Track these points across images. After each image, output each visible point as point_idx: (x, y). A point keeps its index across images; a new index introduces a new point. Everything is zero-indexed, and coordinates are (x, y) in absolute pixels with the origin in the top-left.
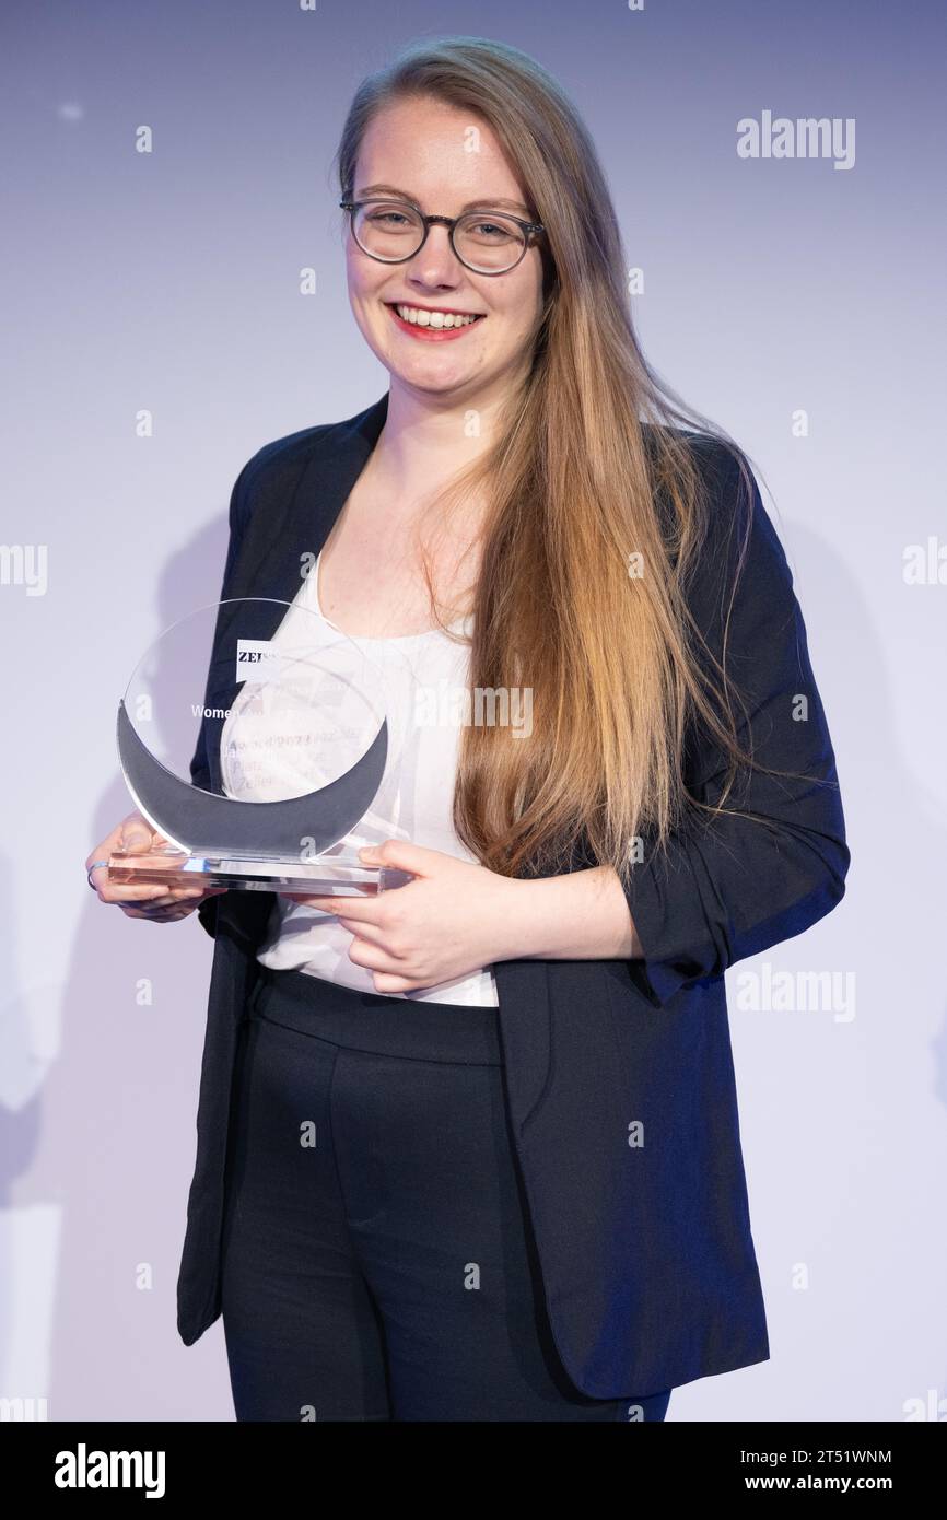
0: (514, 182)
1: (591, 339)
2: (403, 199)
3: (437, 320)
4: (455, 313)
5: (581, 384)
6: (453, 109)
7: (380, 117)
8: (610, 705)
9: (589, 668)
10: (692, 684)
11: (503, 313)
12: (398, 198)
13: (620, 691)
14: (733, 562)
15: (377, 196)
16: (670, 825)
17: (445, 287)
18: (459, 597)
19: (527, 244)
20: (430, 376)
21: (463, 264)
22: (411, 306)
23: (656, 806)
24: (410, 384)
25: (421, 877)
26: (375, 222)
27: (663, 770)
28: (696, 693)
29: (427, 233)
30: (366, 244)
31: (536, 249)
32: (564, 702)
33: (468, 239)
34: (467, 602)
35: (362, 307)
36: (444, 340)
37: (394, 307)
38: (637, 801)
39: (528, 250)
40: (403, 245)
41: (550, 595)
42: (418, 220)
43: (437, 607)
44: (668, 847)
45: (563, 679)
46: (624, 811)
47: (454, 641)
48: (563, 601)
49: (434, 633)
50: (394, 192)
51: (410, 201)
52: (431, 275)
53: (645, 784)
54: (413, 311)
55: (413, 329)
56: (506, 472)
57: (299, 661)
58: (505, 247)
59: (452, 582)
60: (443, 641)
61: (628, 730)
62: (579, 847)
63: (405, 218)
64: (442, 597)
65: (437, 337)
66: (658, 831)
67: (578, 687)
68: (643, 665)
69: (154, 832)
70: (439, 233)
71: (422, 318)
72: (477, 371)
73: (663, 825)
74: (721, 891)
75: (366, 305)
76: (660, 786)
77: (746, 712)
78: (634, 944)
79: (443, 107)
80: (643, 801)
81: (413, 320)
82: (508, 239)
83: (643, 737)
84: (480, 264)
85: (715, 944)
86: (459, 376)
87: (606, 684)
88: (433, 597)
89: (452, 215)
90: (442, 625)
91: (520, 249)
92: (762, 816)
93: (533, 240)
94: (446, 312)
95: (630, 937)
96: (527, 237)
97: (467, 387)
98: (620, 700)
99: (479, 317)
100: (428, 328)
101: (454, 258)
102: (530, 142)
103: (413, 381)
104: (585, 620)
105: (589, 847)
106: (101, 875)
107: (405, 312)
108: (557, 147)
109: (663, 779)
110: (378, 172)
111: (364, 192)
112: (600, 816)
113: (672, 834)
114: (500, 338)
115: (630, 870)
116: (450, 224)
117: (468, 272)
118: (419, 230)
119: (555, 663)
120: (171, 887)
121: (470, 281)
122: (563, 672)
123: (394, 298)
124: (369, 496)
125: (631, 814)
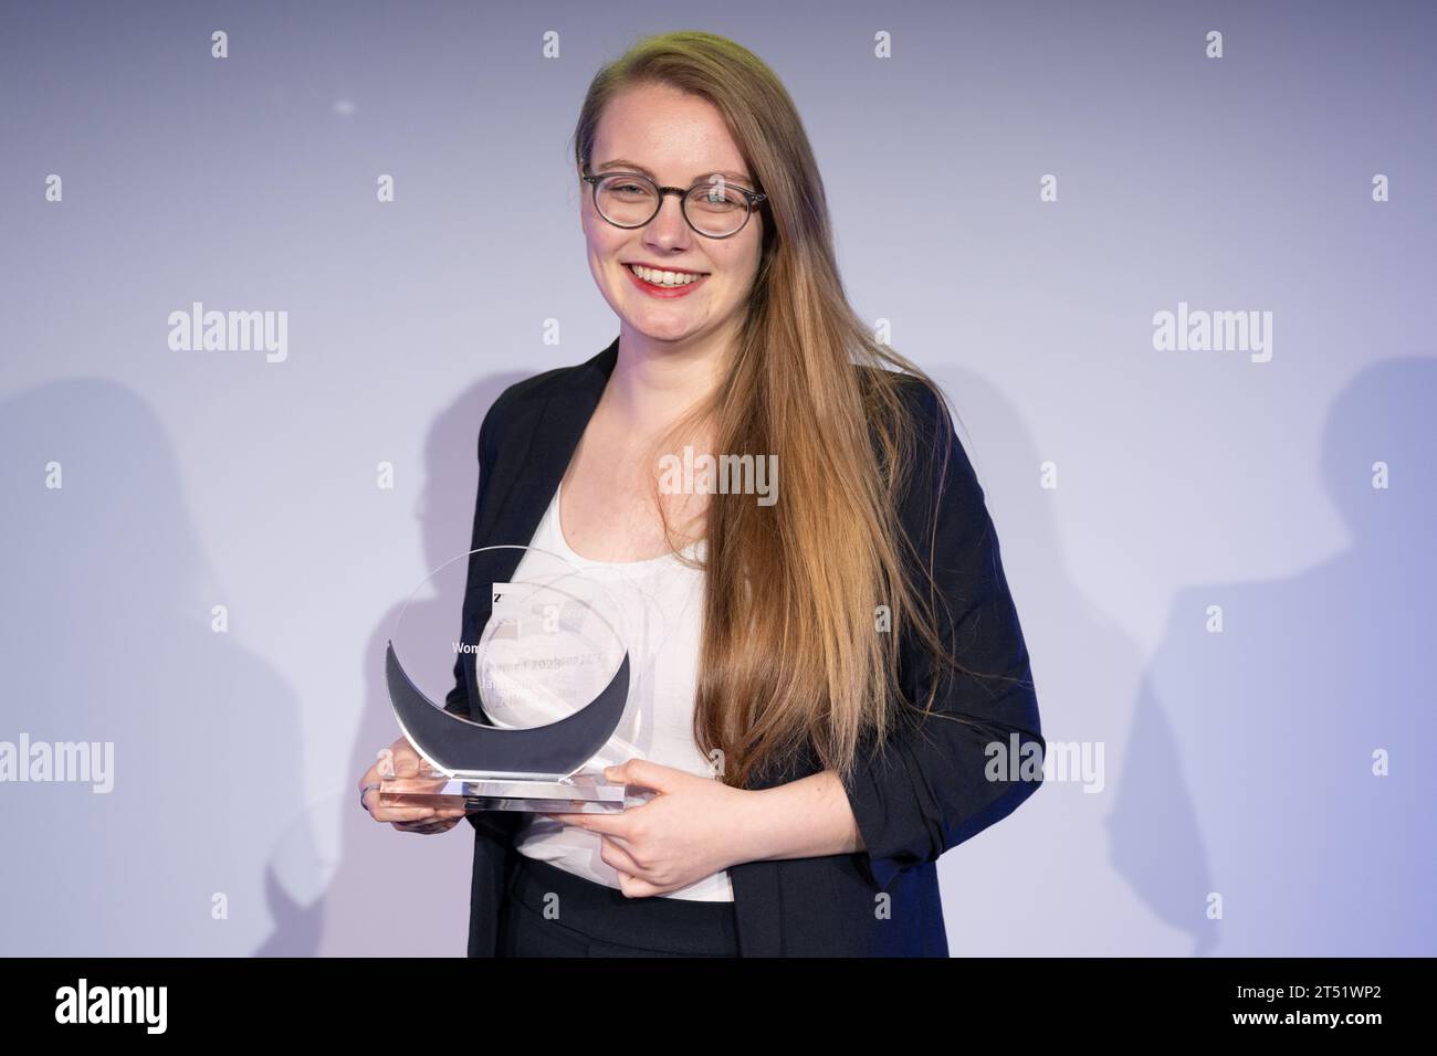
0: (739, 156)
1: (810, 292)
2: (640, 172)
3: (669, 278)
4: (685, 272)
5: (802, 331)
6: (684, 94)
7: (616, 101)
8: (832, 621)
9: (811, 589)
10: (906, 597)
11: (726, 271)
12: (634, 172)
13: (841, 608)
14: (936, 486)
15: (616, 170)
16: (887, 727)
17: (677, 249)
18: (691, 523)
19: (750, 209)
20: (662, 327)
21: (693, 228)
22: (645, 266)
23: (874, 711)
24: (645, 335)
25: (662, 794)
26: (614, 194)
27: (880, 677)
28: (909, 606)
29: (661, 202)
30: (606, 212)
31: (758, 213)
32: (790, 622)
33: (697, 207)
34: (699, 527)
35: (601, 266)
36: (675, 296)
37: (629, 266)
38: (857, 707)
39: (752, 215)
40: (639, 211)
41: (775, 522)
42: (653, 190)
43: (670, 534)
44: (886, 746)
45: (789, 599)
46: (845, 718)
47: (687, 566)
48: (788, 527)
49: (669, 558)
50: (632, 166)
51: (645, 174)
52: (666, 239)
53: (863, 692)
54: (647, 271)
55: (648, 287)
56: (730, 410)
57: (544, 587)
58: (730, 214)
59: (683, 511)
60: (676, 565)
61: (849, 642)
62: (805, 751)
63: (640, 189)
64: (674, 524)
65: (669, 294)
66: (877, 732)
67: (803, 607)
68: (860, 584)
69: (421, 758)
70: (672, 201)
71: (656, 276)
72: (703, 323)
73: (881, 728)
74: (935, 791)
75: (605, 264)
76: (877, 694)
77: (952, 621)
78: (858, 841)
79: (675, 92)
80: (862, 708)
81: (647, 278)
82: (732, 206)
83: (861, 648)
84: (708, 229)
85: (932, 839)
86: (689, 327)
87: (828, 605)
88: (665, 525)
89: (683, 186)
90: (674, 549)
91: (744, 214)
92: (967, 717)
93: (756, 205)
94: (676, 271)
95: (854, 834)
96: (750, 205)
97: (694, 336)
98: (841, 617)
99: (705, 275)
100: (662, 285)
101: (686, 224)
102: (753, 122)
103: (648, 332)
104: (807, 544)
105: (813, 751)
106: (373, 797)
107: (640, 272)
108: (775, 126)
109: (881, 686)
110: (616, 147)
111: (603, 167)
112: (824, 725)
113: (889, 738)
114: (724, 292)
115: (852, 772)
116: (682, 194)
117: (697, 235)
118: (654, 200)
119: (781, 586)
120: (436, 809)
121: (698, 243)
122: (789, 594)
123: (630, 260)
124: (602, 432)
125: (852, 720)
